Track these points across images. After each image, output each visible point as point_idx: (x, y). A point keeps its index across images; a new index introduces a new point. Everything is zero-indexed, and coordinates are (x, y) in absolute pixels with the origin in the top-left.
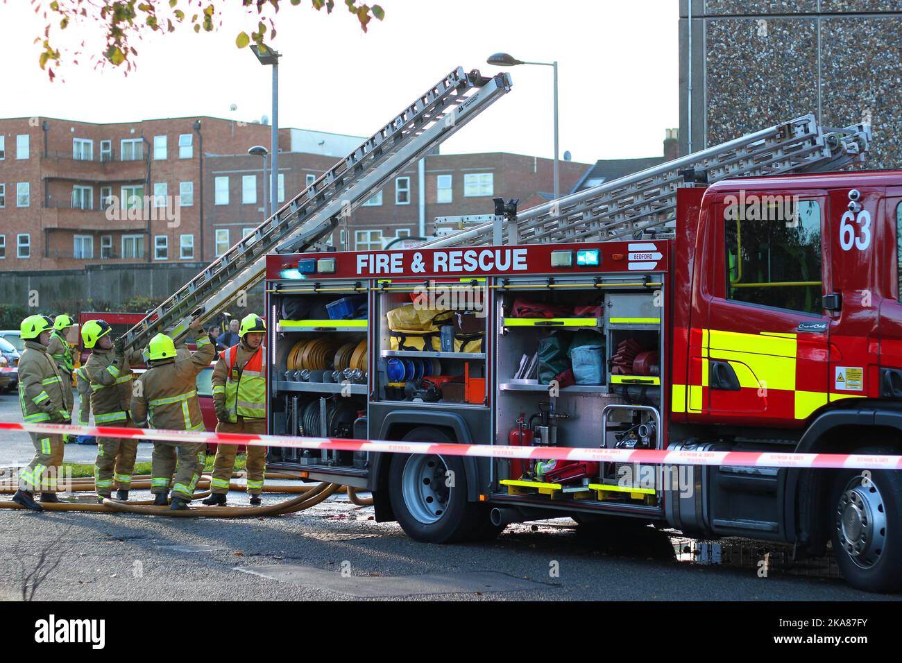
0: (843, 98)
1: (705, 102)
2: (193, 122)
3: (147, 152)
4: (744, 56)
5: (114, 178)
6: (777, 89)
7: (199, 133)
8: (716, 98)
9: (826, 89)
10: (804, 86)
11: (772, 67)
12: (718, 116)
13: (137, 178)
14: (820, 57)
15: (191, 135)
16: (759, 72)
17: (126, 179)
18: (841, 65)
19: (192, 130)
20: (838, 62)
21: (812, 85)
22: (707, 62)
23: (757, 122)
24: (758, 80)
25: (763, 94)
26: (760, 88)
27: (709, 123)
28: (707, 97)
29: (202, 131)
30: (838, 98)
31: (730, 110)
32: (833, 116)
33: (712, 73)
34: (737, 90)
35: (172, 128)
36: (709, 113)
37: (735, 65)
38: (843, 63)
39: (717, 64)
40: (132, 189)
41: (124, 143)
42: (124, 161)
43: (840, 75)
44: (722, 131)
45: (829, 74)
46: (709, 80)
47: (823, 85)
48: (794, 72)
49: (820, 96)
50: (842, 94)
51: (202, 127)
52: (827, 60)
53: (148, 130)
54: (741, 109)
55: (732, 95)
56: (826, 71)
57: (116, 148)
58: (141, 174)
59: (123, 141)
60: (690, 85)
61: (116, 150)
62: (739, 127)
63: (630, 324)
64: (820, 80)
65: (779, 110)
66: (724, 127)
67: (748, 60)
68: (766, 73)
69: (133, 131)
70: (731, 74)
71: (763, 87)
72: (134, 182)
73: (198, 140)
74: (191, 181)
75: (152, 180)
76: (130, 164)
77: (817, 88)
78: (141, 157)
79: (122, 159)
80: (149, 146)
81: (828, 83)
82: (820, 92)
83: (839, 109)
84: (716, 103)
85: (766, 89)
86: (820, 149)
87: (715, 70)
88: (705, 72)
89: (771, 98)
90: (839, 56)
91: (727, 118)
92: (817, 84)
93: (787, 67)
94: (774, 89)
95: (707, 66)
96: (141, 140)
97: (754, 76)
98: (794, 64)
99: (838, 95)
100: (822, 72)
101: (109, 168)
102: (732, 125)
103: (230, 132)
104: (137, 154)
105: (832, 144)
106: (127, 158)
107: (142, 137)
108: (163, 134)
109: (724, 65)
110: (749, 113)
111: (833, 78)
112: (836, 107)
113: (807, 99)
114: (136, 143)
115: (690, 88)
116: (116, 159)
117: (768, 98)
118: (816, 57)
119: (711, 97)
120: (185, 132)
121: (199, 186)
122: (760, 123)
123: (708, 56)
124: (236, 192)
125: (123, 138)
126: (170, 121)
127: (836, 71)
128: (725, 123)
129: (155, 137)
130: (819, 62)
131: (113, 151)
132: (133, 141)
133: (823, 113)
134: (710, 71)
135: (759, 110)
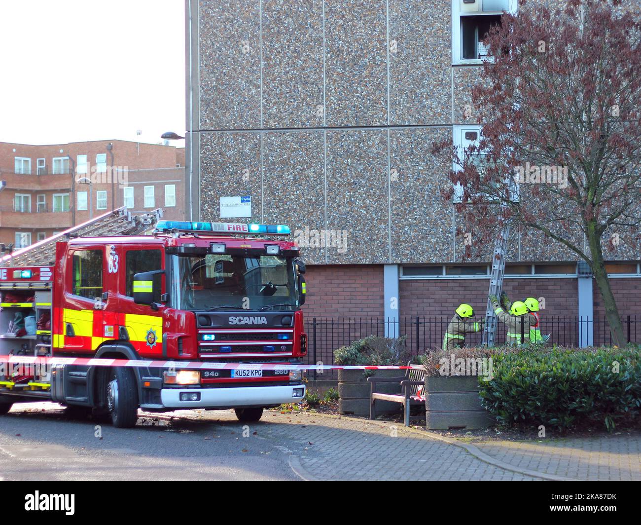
0: (275, 177)
1: (199, 178)
2: (107, 145)
3: (72, 168)
4: (220, 154)
5: (47, 188)
6: (239, 172)
7: (111, 152)
8: (205, 177)
9: (265, 171)
10: (253, 170)
11: (236, 159)
12: (206, 187)
13: (64, 188)
14: (263, 154)
15: (105, 154)
16: (229, 162)
17: (56, 189)
18: (274, 158)
19: (106, 150)
20: (272, 156)
21: (258, 169)
22: (201, 157)
23: (228, 190)
24: (228, 167)
25: (231, 175)
26: (229, 171)
27: (202, 191)
28: (201, 177)
29: (113, 152)
30: (272, 177)
31: (213, 183)
32: (270, 187)
33: (203, 163)
34: (217, 173)
35: (90, 149)
36: (201, 186)
37: (216, 158)
38: (275, 157)
39: (206, 158)
40: (61, 196)
41: (55, 160)
42: (55, 175)
43: (273, 163)
44: (208, 196)
45: (267, 163)
46: (202, 167)
47: (264, 169)
48: (248, 162)
49: (263, 176)
50: (274, 174)
51: (113, 148)
52: (266, 155)
53: (72, 151)
54: (219, 183)
55: (214, 175)
56: (266, 162)
57: (48, 164)
58: (67, 185)
59: (54, 159)
60: (191, 170)
61: (49, 166)
62: (218, 193)
63: (43, 306)
64: (263, 167)
65: (240, 183)
66: (210, 193)
67: (223, 155)
68: (233, 163)
69: (61, 151)
70: (214, 163)
71: (231, 170)
72: (63, 191)
73: (110, 158)
74: (105, 190)
75: (75, 189)
76: (59, 177)
77: (261, 171)
78: (67, 172)
79: (53, 173)
80: (74, 163)
81: (267, 168)
82: (263, 173)
83: (272, 183)
84: (205, 180)
85: (232, 172)
86: (130, 222)
87: (205, 161)
88: (200, 162)
89: (235, 177)
90: (272, 153)
91: (212, 188)
92: (261, 169)
93: (245, 159)
94: (237, 172)
95: (201, 159)
96: (67, 158)
97: (226, 164)
98: (248, 158)
99: (272, 175)
100: (264, 162)
101: (43, 179)
102: (214, 192)
103: (137, 152)
104: (65, 169)
105: (136, 220)
106: (57, 172)
107: (68, 156)
108: (84, 154)
109: (210, 158)
110: (223, 185)
111: (270, 166)
112: (271, 182)
113: (255, 177)
114: (64, 160)
115: (191, 171)
116: (49, 173)
117: (234, 177)
118: (260, 154)
119: (203, 176)
120: (101, 152)
121: (111, 194)
122: (230, 191)
123: (201, 153)
124: (139, 199)
125: (55, 157)
126: (89, 143)
127: (271, 162)
128: (210, 191)
129: (78, 156)
130: (262, 157)
131: (47, 166)
132: (62, 158)
133: (264, 185)
134: (202, 162)
135: (229, 184)
